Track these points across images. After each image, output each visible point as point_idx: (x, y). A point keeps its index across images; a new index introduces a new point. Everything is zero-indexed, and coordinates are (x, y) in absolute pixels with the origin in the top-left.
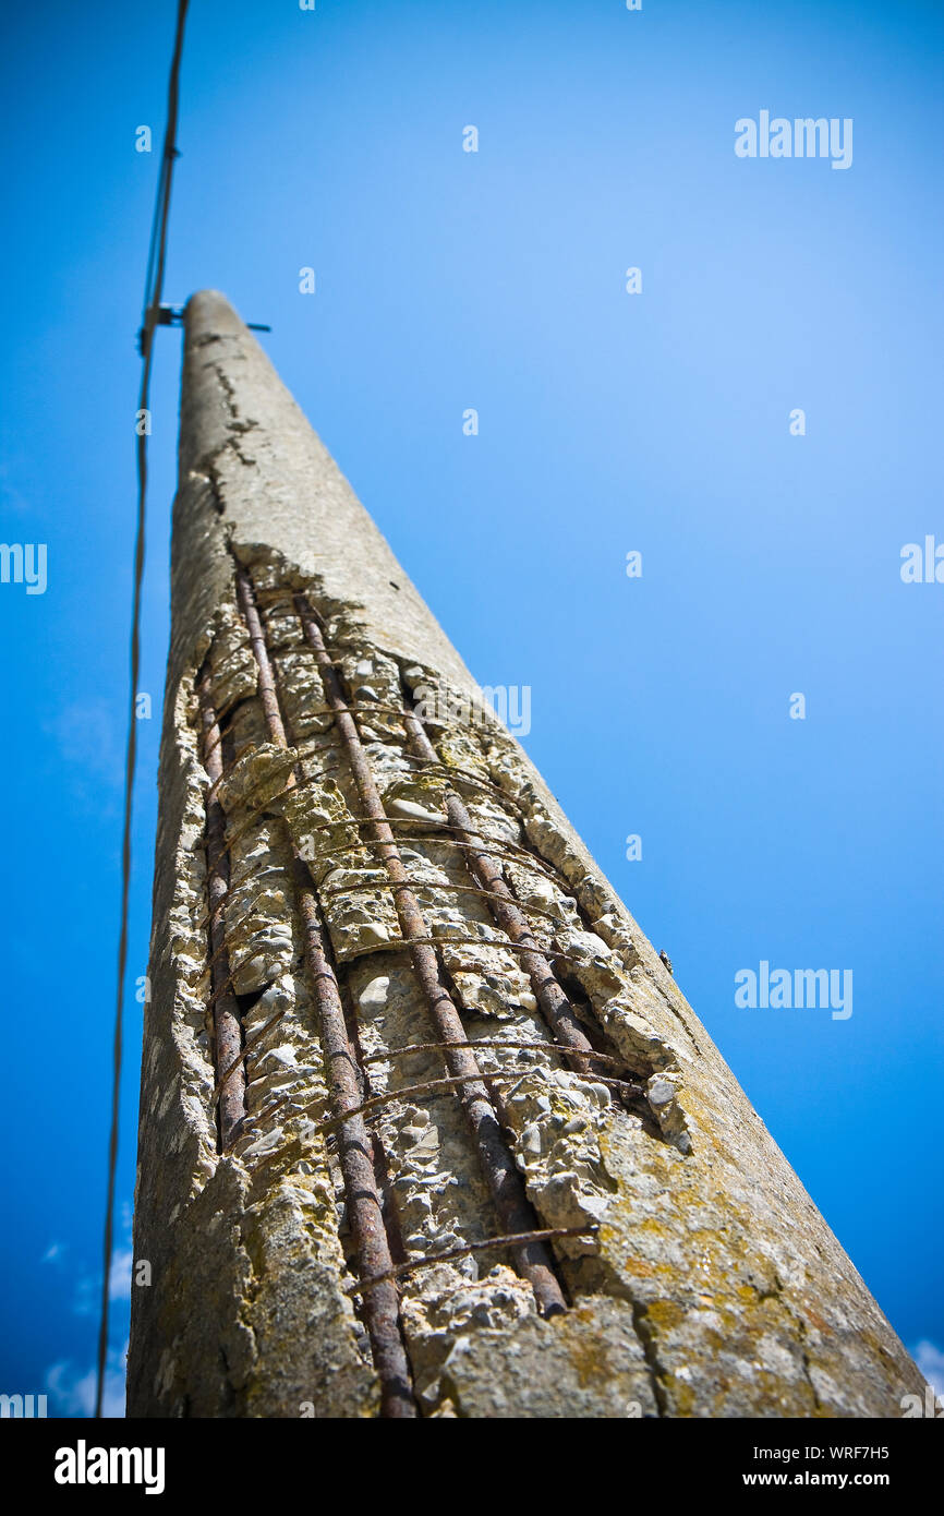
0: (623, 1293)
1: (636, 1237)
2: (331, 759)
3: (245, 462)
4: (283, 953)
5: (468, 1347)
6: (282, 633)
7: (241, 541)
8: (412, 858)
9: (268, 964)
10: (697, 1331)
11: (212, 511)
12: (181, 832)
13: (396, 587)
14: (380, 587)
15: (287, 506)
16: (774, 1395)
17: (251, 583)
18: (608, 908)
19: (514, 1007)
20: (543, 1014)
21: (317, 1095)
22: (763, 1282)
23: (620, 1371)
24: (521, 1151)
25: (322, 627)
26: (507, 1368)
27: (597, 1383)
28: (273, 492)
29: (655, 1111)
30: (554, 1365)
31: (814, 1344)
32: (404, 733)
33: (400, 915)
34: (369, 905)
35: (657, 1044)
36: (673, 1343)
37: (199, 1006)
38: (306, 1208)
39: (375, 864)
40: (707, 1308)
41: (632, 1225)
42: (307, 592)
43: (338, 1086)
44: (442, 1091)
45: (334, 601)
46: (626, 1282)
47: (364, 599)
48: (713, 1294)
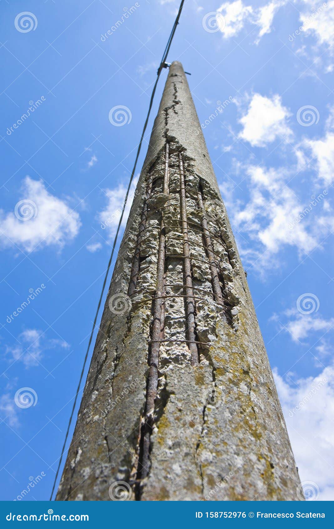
0: (212, 364)
1: (218, 351)
3: (175, 113)
4: (154, 249)
5: (172, 368)
6: (173, 162)
7: (169, 135)
8: (191, 232)
9: (149, 251)
10: (227, 378)
13: (205, 156)
14: (200, 155)
15: (183, 127)
16: (241, 397)
17: (169, 146)
18: (235, 257)
19: (206, 279)
20: (213, 281)
21: (153, 289)
22: (246, 369)
23: (206, 383)
25: (184, 163)
26: (180, 375)
27: (200, 385)
28: (180, 123)
29: (232, 316)
30: (191, 378)
31: (254, 386)
32: (197, 197)
33: (184, 248)
34: (177, 243)
35: (238, 299)
36: (220, 379)
37: (131, 257)
38: (143, 319)
39: (181, 232)
40: (231, 372)
41: (219, 348)
42: (183, 152)
45: (188, 157)
46: (214, 362)
47: (196, 158)
48: (233, 369)
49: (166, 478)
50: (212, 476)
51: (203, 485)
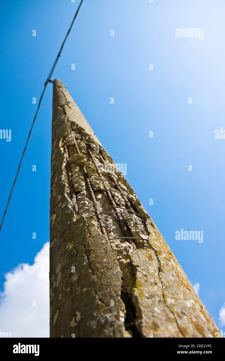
0: (153, 249)
1: (154, 241)
2: (88, 159)
3: (69, 108)
4: (84, 187)
6: (77, 137)
7: (70, 120)
9: (81, 188)
11: (63, 114)
12: (63, 164)
15: (77, 117)
16: (174, 268)
18: (134, 193)
19: (122, 204)
20: (126, 206)
21: (93, 210)
23: (154, 260)
24: (130, 225)
25: (85, 137)
26: (138, 256)
27: (151, 261)
28: (74, 114)
30: (145, 257)
32: (99, 158)
33: (104, 185)
34: (99, 183)
35: (147, 215)
36: (161, 257)
37: (69, 192)
39: (99, 177)
40: (164, 254)
42: (82, 131)
43: (97, 209)
44: (111, 214)
45: (87, 134)
46: (153, 247)
47: (92, 135)
48: (164, 252)
49: (153, 316)
50: (178, 313)
51: (175, 318)
